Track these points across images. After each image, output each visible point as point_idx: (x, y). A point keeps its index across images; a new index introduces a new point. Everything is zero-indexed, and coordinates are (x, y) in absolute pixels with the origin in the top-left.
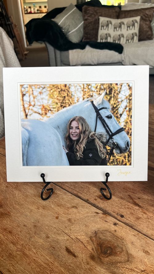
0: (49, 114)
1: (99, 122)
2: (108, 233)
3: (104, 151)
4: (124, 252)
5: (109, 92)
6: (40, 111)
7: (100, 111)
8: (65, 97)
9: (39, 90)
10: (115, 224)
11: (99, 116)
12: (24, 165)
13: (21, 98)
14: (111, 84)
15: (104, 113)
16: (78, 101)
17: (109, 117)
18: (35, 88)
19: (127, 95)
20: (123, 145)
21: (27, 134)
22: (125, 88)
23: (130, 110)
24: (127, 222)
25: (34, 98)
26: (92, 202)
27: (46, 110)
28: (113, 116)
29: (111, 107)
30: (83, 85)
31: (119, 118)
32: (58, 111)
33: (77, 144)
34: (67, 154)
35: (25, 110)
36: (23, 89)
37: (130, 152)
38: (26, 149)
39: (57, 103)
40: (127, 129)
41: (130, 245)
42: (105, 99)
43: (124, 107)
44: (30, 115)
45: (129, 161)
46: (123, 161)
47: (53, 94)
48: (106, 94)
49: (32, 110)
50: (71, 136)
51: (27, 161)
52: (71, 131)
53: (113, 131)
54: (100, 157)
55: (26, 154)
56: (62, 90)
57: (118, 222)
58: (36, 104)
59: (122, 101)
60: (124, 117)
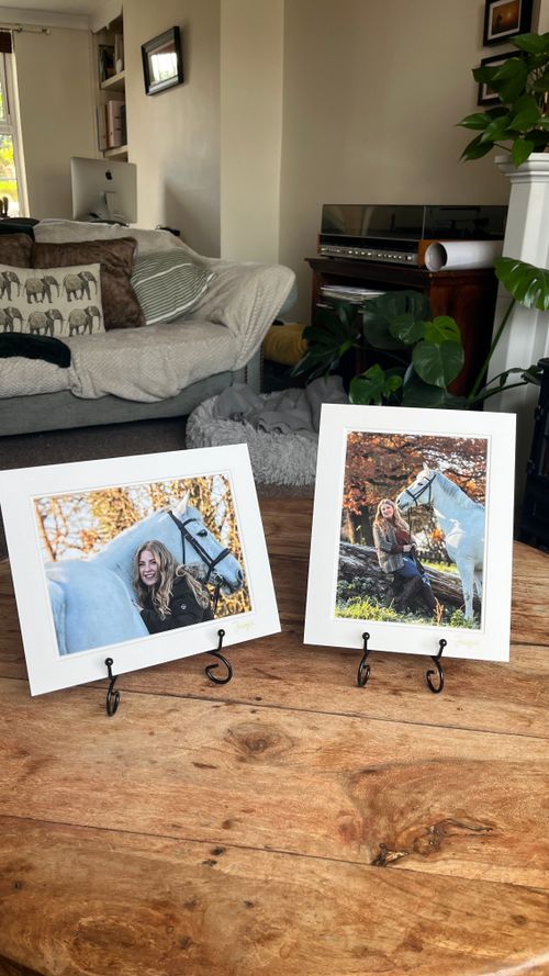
0: (97, 545)
1: (188, 546)
2: (249, 726)
3: (205, 595)
4: (284, 739)
5: (195, 491)
6: (80, 543)
7: (186, 527)
8: (121, 510)
9: (72, 505)
10: (253, 712)
11: (185, 534)
12: (61, 654)
13: (40, 524)
14: (196, 479)
15: (193, 529)
16: (146, 515)
17: (203, 534)
18: (64, 501)
19: (224, 493)
20: (232, 578)
21: (60, 591)
22: (218, 483)
23: (232, 517)
24: (270, 703)
25: (65, 520)
26: (198, 695)
27: (90, 539)
28: (208, 532)
29: (203, 517)
30: (151, 485)
31: (219, 534)
32: (113, 536)
33: (156, 591)
34: (142, 614)
35: (49, 546)
36: (41, 507)
37: (246, 588)
38: (63, 621)
39: (109, 524)
40: (234, 549)
41: (287, 728)
42: (191, 505)
43: (222, 515)
44: (62, 553)
45: (247, 603)
46: (238, 606)
47: (98, 508)
48: (191, 495)
49: (63, 543)
50: (144, 579)
51: (67, 645)
52: (142, 569)
53: (214, 557)
54: (200, 608)
55: (63, 630)
56: (114, 499)
57: (256, 708)
58: (70, 531)
59: (217, 504)
60: (226, 530)
